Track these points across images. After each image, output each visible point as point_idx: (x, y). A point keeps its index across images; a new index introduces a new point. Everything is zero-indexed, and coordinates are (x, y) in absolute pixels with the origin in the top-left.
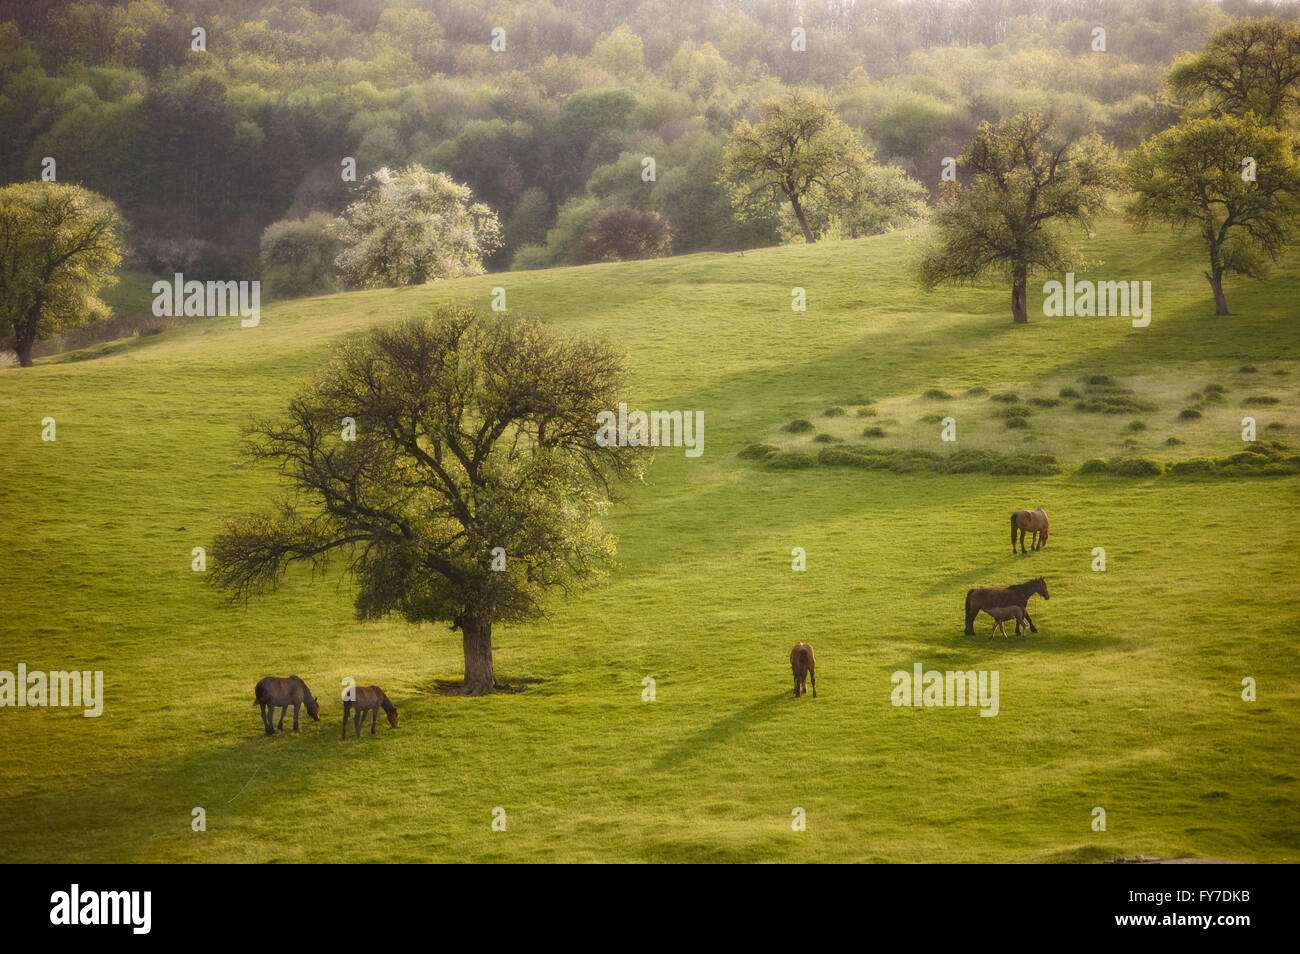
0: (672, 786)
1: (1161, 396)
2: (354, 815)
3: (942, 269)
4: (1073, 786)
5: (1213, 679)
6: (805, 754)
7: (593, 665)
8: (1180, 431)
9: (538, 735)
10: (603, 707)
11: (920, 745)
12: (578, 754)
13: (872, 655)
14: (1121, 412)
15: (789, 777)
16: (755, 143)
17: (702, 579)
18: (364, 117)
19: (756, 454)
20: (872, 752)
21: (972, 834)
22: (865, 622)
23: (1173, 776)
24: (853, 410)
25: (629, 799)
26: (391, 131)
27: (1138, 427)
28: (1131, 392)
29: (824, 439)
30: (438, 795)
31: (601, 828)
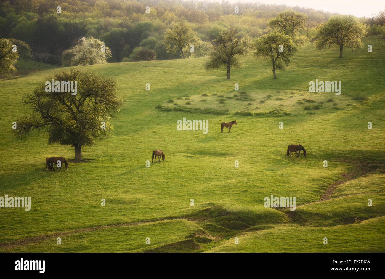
0: (117, 186)
1: (257, 97)
2: (39, 190)
3: (210, 66)
4: (212, 188)
5: (252, 164)
6: (150, 179)
7: (107, 156)
8: (259, 106)
9: (88, 172)
10: (106, 166)
11: (178, 177)
12: (96, 177)
13: (174, 156)
14: (247, 101)
15: (145, 184)
16: (172, 35)
17: (138, 137)
18: (89, 26)
19: (159, 108)
20: (166, 179)
21: (185, 199)
22: (174, 148)
23: (236, 186)
24: (184, 98)
25: (106, 188)
26: (95, 30)
27: (250, 104)
28: (250, 96)
29: (176, 105)
30: (60, 186)
31: (97, 195)
